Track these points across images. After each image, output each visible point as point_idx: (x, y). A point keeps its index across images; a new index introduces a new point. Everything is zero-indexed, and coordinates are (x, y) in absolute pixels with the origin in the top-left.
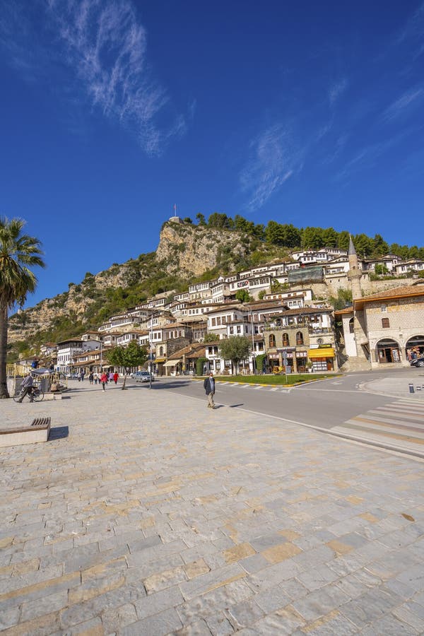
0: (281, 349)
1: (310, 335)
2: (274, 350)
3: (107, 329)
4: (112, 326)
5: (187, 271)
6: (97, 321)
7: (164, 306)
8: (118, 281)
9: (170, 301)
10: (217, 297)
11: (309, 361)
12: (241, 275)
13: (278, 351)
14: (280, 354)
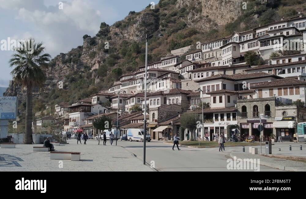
0: (251, 120)
1: (276, 108)
2: (245, 121)
3: (116, 91)
4: (121, 88)
5: (210, 21)
6: (109, 80)
7: (175, 66)
8: (135, 32)
9: (181, 60)
10: (226, 58)
11: (275, 132)
12: (258, 31)
13: (248, 121)
14: (250, 124)
